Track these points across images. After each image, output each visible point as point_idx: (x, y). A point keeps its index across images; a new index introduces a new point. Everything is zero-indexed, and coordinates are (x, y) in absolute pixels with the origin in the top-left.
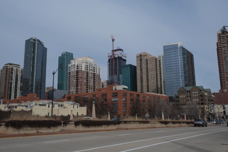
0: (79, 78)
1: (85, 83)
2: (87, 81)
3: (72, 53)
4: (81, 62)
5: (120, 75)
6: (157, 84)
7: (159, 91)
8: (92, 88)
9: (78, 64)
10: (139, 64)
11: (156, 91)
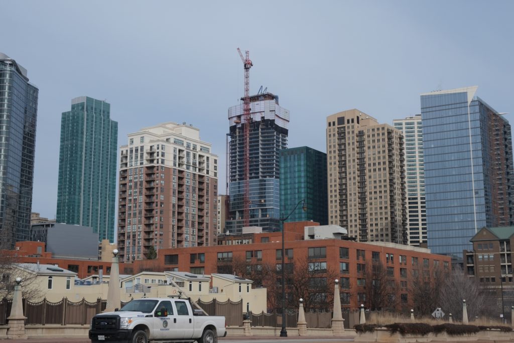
0: (155, 190)
1: (174, 205)
2: (180, 199)
3: (107, 102)
4: (163, 141)
5: (268, 178)
6: (392, 213)
7: (399, 234)
8: (193, 223)
9: (151, 147)
10: (334, 146)
11: (390, 235)
